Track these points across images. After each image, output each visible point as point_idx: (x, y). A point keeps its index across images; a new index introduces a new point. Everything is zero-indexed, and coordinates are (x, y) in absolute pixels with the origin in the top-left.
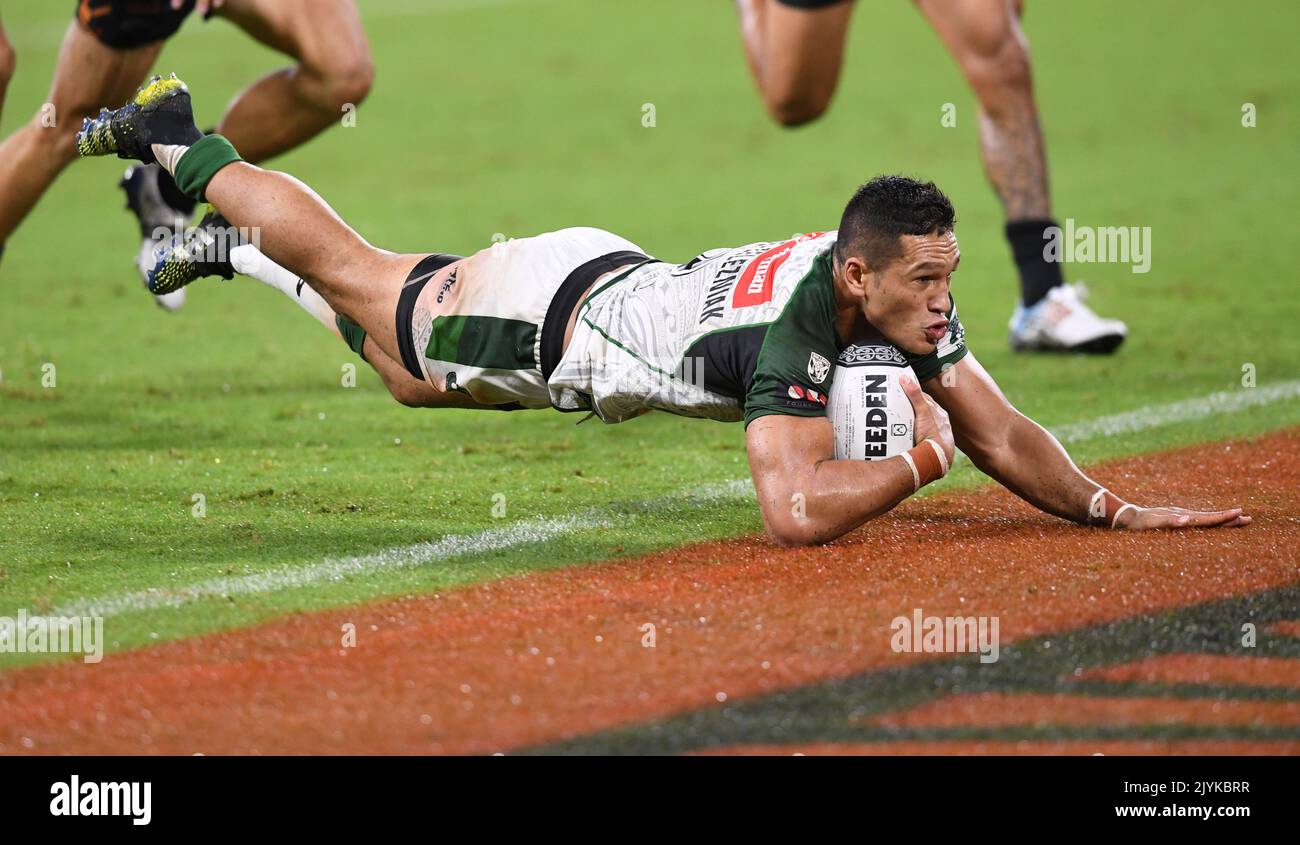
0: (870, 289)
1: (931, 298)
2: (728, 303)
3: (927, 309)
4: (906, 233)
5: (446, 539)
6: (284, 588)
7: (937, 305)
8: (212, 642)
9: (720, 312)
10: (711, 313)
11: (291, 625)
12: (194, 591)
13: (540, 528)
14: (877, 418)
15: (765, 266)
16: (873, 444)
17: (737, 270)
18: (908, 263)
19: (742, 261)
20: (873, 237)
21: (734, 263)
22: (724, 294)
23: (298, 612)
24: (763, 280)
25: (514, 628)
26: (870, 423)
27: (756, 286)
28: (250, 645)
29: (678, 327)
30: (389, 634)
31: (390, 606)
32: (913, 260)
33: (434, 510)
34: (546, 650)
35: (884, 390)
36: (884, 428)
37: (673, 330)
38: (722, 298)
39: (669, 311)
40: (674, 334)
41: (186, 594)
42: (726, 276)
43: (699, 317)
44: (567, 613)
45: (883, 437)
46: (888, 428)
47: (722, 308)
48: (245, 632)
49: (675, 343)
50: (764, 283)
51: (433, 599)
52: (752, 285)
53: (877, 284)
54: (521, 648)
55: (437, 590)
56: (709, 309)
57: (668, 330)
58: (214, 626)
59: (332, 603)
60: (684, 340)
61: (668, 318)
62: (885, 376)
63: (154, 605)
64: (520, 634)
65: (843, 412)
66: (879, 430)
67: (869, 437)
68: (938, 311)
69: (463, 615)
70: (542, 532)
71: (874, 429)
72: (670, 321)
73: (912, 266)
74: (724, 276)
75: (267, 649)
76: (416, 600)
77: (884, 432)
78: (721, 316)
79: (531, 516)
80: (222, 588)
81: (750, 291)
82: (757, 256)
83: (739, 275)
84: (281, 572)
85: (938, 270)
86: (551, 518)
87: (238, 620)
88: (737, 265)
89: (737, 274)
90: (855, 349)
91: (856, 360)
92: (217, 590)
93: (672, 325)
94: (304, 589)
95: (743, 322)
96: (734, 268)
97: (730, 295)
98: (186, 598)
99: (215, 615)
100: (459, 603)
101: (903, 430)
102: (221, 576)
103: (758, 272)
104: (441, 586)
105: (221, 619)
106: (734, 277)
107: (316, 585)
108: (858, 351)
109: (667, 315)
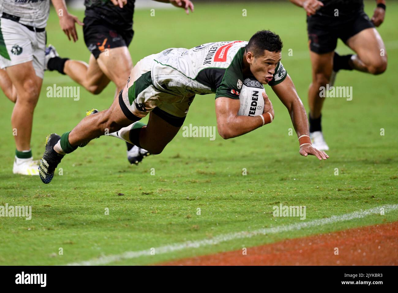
0: (252, 62)
1: (269, 69)
2: (212, 60)
3: (267, 72)
4: (266, 50)
5: (332, 217)
6: (283, 232)
7: (270, 71)
8: (261, 248)
9: (210, 62)
10: (207, 62)
11: (285, 243)
12: (255, 232)
13: (361, 214)
14: (254, 104)
15: (224, 50)
16: (252, 111)
17: (215, 50)
18: (265, 58)
19: (217, 48)
20: (257, 48)
21: (214, 48)
22: (211, 57)
23: (287, 239)
24: (223, 55)
25: (353, 244)
26: (252, 105)
27: (221, 56)
28: (272, 249)
29: (196, 66)
30: (315, 246)
31: (315, 237)
32: (266, 57)
33: (329, 208)
34: (363, 251)
35: (257, 96)
36: (256, 107)
37: (195, 66)
38: (211, 58)
39: (193, 61)
40: (195, 68)
41: (253, 233)
42: (212, 52)
43: (203, 63)
44: (370, 240)
45: (255, 110)
46: (257, 107)
47: (211, 61)
48: (271, 245)
49: (195, 70)
50: (224, 56)
51: (328, 236)
52: (220, 56)
53: (255, 61)
54: (355, 250)
55: (330, 232)
56: (206, 61)
57: (193, 67)
58: (261, 243)
59: (298, 236)
60: (198, 69)
61: (193, 64)
62: (258, 92)
63: (243, 237)
64: (355, 246)
65: (245, 100)
66: (254, 107)
67: (251, 109)
68: (271, 73)
69: (337, 240)
70: (362, 215)
71: (253, 107)
72: (194, 64)
73: (266, 59)
74: (211, 52)
75: (278, 250)
76: (323, 235)
77: (256, 108)
78: (210, 63)
79: (358, 210)
80: (264, 231)
81: (219, 58)
82: (221, 46)
83: (216, 52)
84: (282, 227)
85: (273, 62)
86: (364, 210)
87: (269, 241)
88: (215, 49)
89: (215, 51)
90: (250, 81)
91: (250, 85)
92: (262, 232)
93: (194, 65)
94: (289, 232)
95: (217, 66)
96: (214, 50)
97: (213, 57)
98: (253, 235)
99: (262, 240)
100: (336, 236)
101: (261, 108)
102: (264, 228)
103: (222, 52)
104: (331, 231)
105: (264, 241)
106: (214, 52)
107: (292, 231)
108: (251, 82)
109: (193, 62)
